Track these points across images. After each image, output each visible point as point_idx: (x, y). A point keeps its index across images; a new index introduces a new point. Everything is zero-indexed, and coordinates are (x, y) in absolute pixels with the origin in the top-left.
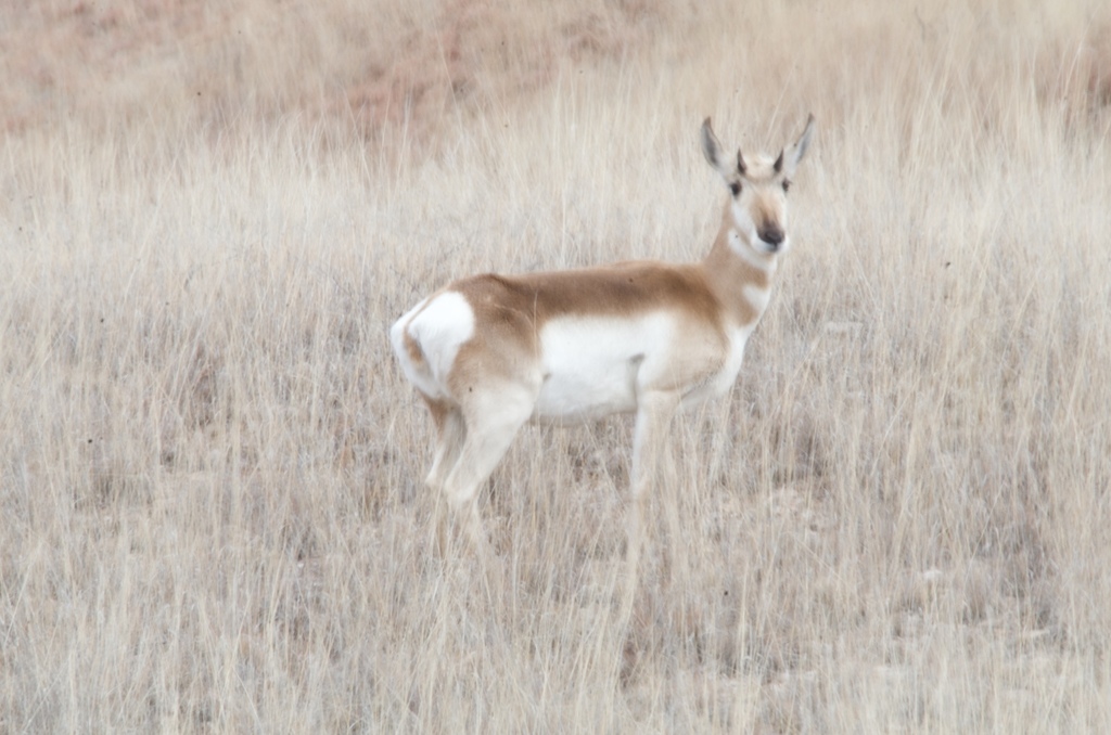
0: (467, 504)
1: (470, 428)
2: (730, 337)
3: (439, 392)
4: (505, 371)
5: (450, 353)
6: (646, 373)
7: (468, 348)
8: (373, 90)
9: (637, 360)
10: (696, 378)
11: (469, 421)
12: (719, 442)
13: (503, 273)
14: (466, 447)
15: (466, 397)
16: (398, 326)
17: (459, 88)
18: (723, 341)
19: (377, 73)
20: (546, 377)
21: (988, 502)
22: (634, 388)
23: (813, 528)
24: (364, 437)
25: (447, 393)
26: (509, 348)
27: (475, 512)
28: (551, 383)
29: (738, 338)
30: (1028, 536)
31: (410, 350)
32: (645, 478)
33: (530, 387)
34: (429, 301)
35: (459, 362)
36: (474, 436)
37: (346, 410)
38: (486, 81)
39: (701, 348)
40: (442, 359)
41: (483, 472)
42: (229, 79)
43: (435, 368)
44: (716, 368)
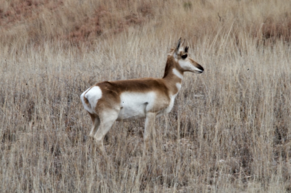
0: (100, 141)
1: (101, 122)
2: (170, 98)
3: (93, 112)
4: (110, 107)
5: (96, 102)
6: (148, 107)
7: (100, 101)
8: (76, 33)
9: (146, 104)
10: (161, 109)
11: (101, 120)
12: (166, 126)
13: (110, 81)
14: (100, 126)
15: (100, 114)
16: (83, 95)
17: (99, 33)
18: (169, 99)
19: (77, 29)
20: (122, 108)
21: (236, 142)
22: (145, 112)
23: (191, 149)
24: (73, 123)
25: (95, 112)
26: (111, 101)
27: (102, 144)
28: (123, 110)
29: (173, 98)
30: (246, 151)
31: (86, 101)
32: (147, 135)
33: (117, 111)
34: (91, 88)
35: (98, 104)
36: (102, 124)
37: (68, 117)
38: (106, 31)
39: (163, 101)
40: (94, 104)
41: (104, 133)
42: (39, 30)
43: (92, 106)
44: (166, 106)
